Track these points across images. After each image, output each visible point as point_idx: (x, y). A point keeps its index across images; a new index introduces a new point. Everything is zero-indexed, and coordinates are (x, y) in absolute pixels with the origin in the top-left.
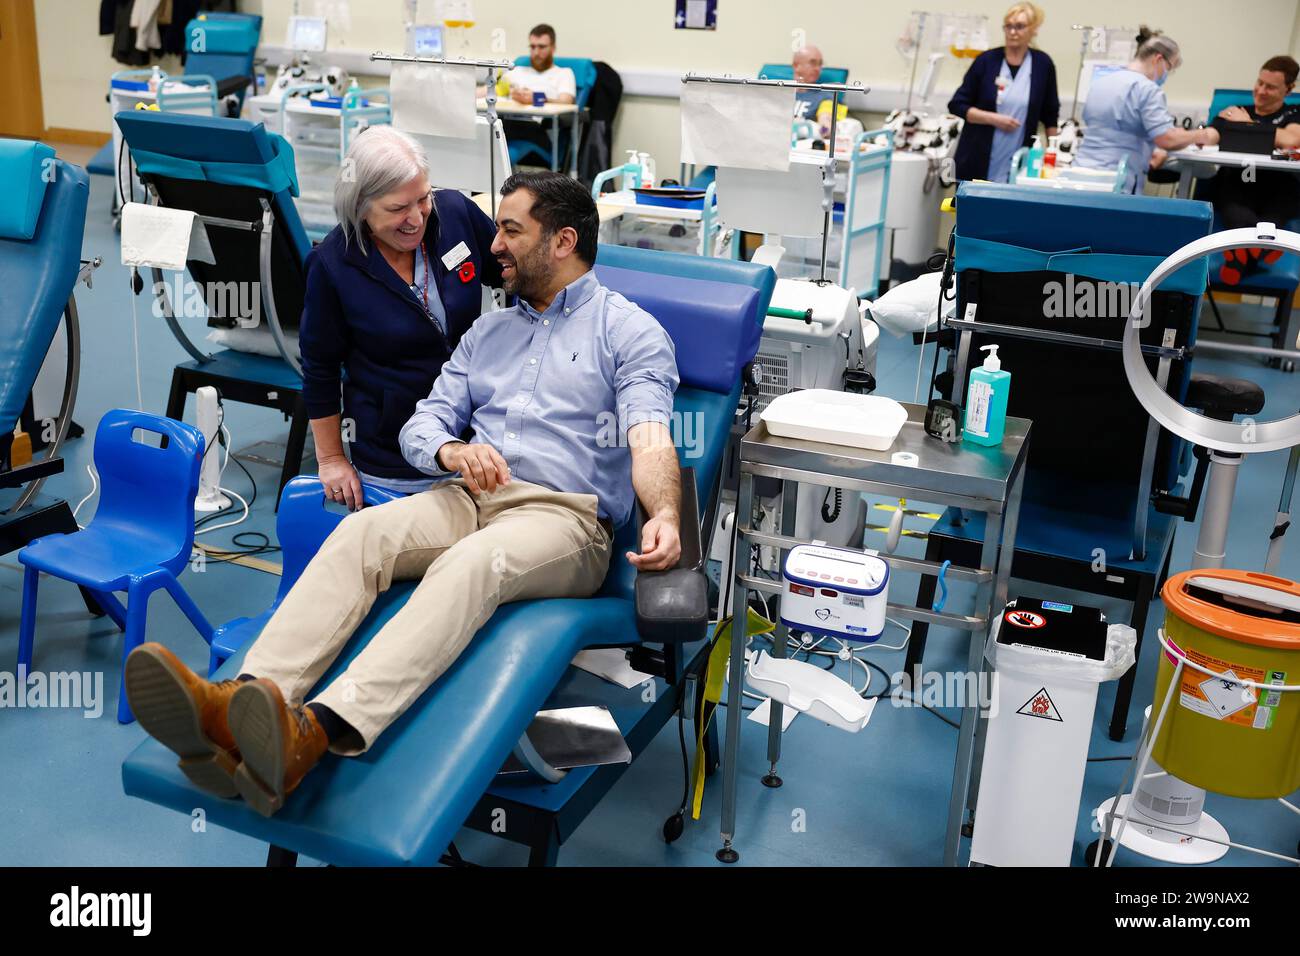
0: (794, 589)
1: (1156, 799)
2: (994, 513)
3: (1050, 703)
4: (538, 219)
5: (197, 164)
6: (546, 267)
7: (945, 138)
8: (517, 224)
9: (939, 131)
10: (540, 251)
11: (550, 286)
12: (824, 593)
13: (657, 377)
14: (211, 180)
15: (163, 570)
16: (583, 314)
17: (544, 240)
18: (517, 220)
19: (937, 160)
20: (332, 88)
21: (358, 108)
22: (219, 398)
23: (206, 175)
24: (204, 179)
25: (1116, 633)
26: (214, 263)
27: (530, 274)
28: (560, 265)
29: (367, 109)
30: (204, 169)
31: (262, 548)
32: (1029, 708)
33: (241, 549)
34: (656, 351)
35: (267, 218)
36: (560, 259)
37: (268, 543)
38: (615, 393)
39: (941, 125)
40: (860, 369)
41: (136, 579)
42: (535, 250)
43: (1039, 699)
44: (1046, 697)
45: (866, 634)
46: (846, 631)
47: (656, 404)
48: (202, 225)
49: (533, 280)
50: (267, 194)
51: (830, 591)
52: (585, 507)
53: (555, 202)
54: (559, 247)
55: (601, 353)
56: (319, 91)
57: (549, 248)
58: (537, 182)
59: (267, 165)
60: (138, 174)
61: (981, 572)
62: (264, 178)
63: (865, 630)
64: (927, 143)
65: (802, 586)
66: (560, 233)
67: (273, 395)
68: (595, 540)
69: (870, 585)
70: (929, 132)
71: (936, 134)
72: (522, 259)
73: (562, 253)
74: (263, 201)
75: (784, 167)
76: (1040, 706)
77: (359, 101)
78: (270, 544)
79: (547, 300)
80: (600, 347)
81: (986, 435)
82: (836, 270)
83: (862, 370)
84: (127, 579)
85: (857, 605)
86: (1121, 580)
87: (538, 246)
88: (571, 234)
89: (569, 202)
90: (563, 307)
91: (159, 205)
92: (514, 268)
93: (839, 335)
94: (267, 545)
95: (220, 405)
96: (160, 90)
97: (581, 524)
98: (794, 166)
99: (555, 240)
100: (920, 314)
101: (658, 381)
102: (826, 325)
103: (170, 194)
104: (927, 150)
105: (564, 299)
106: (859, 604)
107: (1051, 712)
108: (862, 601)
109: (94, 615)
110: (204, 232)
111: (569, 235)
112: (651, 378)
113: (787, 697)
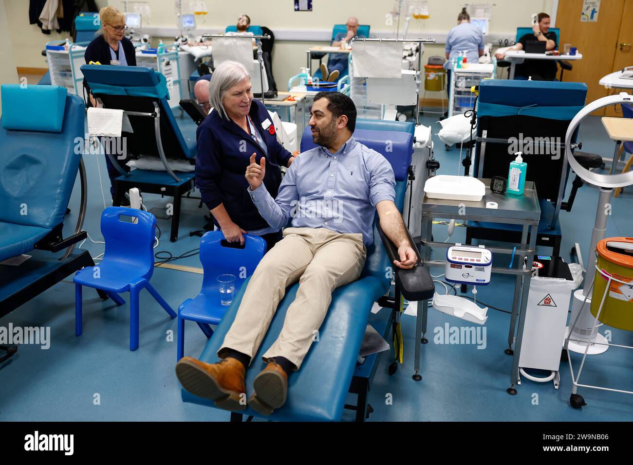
0: (452, 266)
1: (581, 330)
2: (535, 225)
3: (551, 300)
4: (331, 111)
5: (122, 88)
6: (334, 133)
7: (414, 53)
8: (321, 112)
9: (411, 49)
10: (331, 125)
11: (335, 141)
12: (466, 267)
13: (389, 181)
14: (129, 95)
15: (144, 279)
16: (352, 153)
17: (333, 120)
18: (321, 110)
19: (412, 62)
20: (147, 43)
21: (164, 53)
22: (140, 192)
23: (127, 93)
24: (126, 94)
25: (574, 267)
26: (133, 132)
27: (326, 136)
28: (339, 132)
29: (167, 53)
30: (126, 90)
31: (170, 259)
32: (543, 303)
33: (162, 260)
34: (388, 170)
35: (157, 110)
36: (340, 129)
37: (171, 256)
38: (370, 188)
39: (411, 47)
40: (433, 160)
41: (133, 285)
42: (329, 125)
43: (547, 299)
44: (550, 297)
45: (485, 282)
46: (476, 282)
47: (389, 192)
48: (126, 115)
49: (327, 139)
50: (157, 100)
51: (469, 266)
52: (358, 238)
53: (339, 103)
54: (339, 123)
55: (364, 172)
56: (140, 46)
57: (335, 125)
58: (330, 95)
59: (156, 87)
60: (92, 94)
61: (530, 251)
62: (155, 93)
63: (484, 281)
64: (407, 55)
65: (456, 265)
66: (340, 118)
67: (163, 189)
68: (363, 253)
69: (486, 262)
70: (407, 50)
71: (410, 51)
72: (323, 129)
73: (341, 126)
74: (155, 103)
75: (399, 76)
76: (547, 301)
77: (164, 50)
78: (173, 257)
79: (335, 147)
80: (364, 169)
81: (518, 190)
82: (379, 111)
83: (434, 160)
84: (129, 286)
85: (481, 270)
86: (548, 239)
87: (331, 123)
88: (345, 118)
89: (344, 103)
90: (343, 152)
91: (103, 107)
92: (318, 133)
93: (427, 147)
94: (171, 257)
95: (140, 195)
96: (70, 49)
97: (357, 246)
98: (403, 75)
99: (338, 121)
100: (460, 136)
101: (389, 183)
102: (422, 143)
103: (109, 102)
104: (407, 58)
105: (344, 148)
106: (483, 270)
107: (552, 303)
108: (483, 269)
109: (103, 299)
110: (128, 119)
111: (344, 119)
112: (386, 181)
113: (453, 313)
